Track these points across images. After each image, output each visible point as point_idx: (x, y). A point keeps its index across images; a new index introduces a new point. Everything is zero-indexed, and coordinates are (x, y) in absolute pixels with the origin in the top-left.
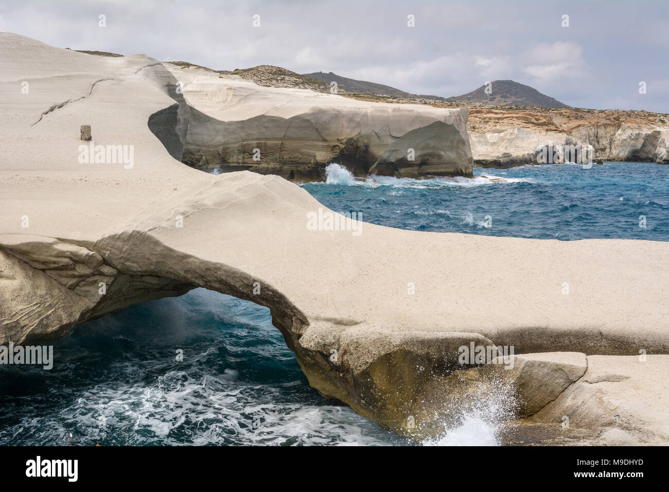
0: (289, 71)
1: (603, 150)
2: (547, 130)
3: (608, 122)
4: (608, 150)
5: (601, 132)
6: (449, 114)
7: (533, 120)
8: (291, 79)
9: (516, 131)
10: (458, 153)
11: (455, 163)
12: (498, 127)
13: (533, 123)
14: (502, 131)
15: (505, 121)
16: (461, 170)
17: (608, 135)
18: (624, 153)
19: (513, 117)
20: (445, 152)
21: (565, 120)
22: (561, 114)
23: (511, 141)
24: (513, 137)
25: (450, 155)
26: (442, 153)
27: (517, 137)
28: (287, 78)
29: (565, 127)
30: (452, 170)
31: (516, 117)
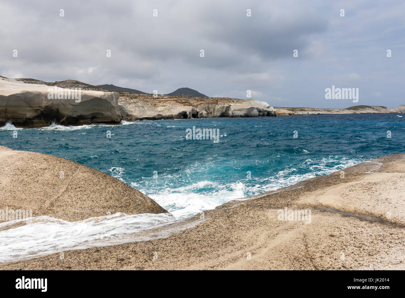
0: (81, 82)
1: (211, 113)
2: (184, 105)
3: (213, 102)
4: (213, 113)
5: (210, 106)
6: (104, 94)
7: (180, 101)
8: (82, 86)
9: (171, 106)
10: (111, 112)
11: (111, 117)
12: (164, 104)
13: (179, 102)
14: (166, 106)
15: (168, 101)
16: (114, 120)
17: (213, 107)
18: (219, 114)
19: (171, 100)
20: (105, 112)
21: (196, 101)
22: (195, 99)
23: (169, 110)
24: (169, 108)
25: (108, 114)
26: (103, 113)
27: (171, 108)
28: (80, 85)
29: (195, 104)
30: (110, 120)
31: (173, 100)
